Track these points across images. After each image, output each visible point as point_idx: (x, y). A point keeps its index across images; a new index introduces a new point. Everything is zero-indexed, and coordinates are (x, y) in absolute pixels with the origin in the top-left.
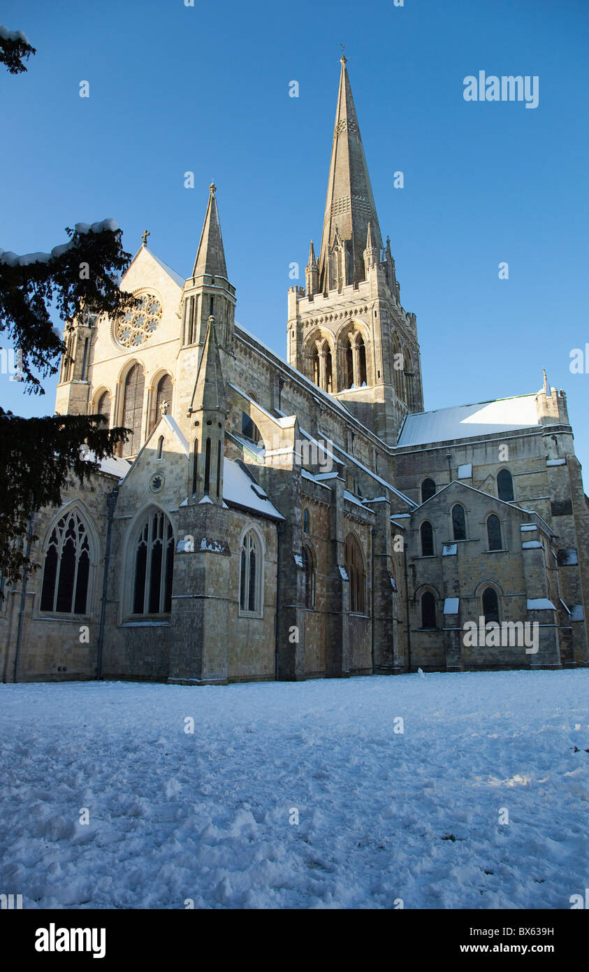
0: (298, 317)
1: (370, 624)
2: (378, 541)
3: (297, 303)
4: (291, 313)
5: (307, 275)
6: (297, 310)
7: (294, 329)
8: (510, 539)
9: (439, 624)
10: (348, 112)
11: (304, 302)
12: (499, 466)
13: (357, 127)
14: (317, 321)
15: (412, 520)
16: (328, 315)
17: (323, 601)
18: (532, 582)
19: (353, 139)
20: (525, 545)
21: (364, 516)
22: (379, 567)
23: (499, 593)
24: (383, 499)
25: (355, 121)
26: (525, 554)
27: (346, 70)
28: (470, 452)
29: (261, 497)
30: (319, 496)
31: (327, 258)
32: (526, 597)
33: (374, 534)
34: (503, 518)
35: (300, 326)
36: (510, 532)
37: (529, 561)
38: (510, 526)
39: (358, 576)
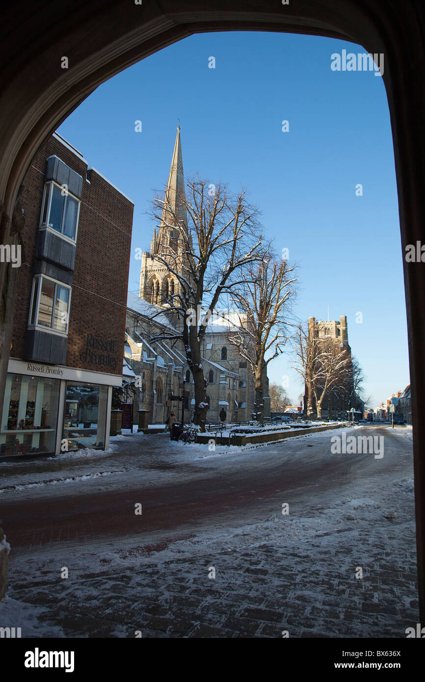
0: (146, 267)
1: (163, 407)
2: (168, 379)
3: (146, 260)
4: (143, 265)
5: (151, 245)
6: (146, 264)
7: (144, 273)
8: (216, 379)
9: (189, 408)
10: (178, 159)
11: (149, 260)
12: (222, 345)
13: (182, 169)
14: (154, 270)
15: (183, 369)
16: (159, 269)
17: (148, 400)
18: (221, 395)
19: (179, 175)
20: (221, 382)
21: (164, 371)
22: (168, 388)
23: (210, 398)
24: (171, 364)
25: (181, 165)
26: (220, 385)
27: (179, 134)
28: (212, 338)
29: (130, 369)
30: (148, 367)
31: (161, 239)
32: (219, 400)
33: (167, 377)
34: (215, 372)
35: (146, 272)
36: (216, 377)
37: (221, 388)
38: (217, 375)
39: (160, 392)
